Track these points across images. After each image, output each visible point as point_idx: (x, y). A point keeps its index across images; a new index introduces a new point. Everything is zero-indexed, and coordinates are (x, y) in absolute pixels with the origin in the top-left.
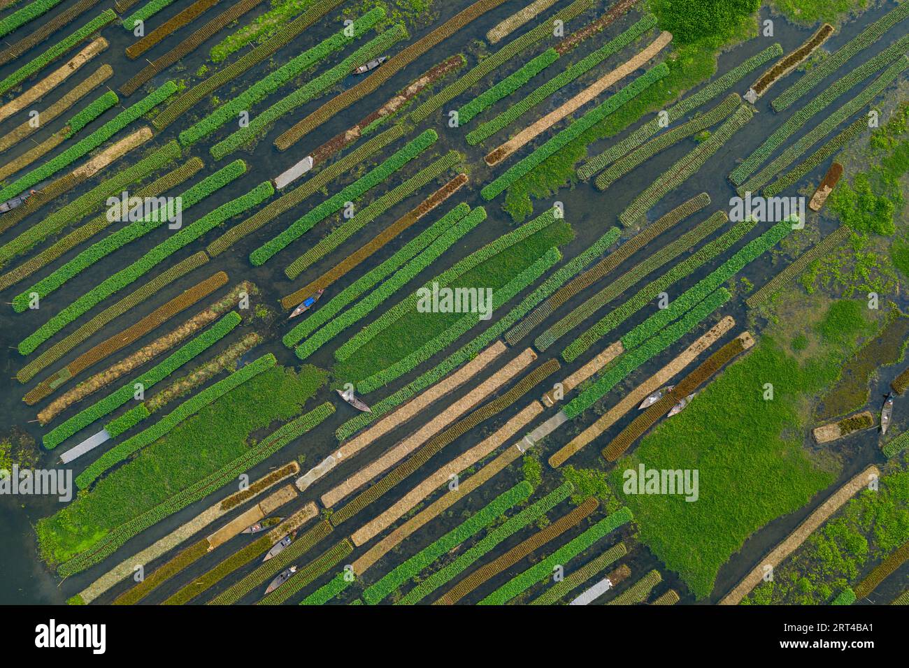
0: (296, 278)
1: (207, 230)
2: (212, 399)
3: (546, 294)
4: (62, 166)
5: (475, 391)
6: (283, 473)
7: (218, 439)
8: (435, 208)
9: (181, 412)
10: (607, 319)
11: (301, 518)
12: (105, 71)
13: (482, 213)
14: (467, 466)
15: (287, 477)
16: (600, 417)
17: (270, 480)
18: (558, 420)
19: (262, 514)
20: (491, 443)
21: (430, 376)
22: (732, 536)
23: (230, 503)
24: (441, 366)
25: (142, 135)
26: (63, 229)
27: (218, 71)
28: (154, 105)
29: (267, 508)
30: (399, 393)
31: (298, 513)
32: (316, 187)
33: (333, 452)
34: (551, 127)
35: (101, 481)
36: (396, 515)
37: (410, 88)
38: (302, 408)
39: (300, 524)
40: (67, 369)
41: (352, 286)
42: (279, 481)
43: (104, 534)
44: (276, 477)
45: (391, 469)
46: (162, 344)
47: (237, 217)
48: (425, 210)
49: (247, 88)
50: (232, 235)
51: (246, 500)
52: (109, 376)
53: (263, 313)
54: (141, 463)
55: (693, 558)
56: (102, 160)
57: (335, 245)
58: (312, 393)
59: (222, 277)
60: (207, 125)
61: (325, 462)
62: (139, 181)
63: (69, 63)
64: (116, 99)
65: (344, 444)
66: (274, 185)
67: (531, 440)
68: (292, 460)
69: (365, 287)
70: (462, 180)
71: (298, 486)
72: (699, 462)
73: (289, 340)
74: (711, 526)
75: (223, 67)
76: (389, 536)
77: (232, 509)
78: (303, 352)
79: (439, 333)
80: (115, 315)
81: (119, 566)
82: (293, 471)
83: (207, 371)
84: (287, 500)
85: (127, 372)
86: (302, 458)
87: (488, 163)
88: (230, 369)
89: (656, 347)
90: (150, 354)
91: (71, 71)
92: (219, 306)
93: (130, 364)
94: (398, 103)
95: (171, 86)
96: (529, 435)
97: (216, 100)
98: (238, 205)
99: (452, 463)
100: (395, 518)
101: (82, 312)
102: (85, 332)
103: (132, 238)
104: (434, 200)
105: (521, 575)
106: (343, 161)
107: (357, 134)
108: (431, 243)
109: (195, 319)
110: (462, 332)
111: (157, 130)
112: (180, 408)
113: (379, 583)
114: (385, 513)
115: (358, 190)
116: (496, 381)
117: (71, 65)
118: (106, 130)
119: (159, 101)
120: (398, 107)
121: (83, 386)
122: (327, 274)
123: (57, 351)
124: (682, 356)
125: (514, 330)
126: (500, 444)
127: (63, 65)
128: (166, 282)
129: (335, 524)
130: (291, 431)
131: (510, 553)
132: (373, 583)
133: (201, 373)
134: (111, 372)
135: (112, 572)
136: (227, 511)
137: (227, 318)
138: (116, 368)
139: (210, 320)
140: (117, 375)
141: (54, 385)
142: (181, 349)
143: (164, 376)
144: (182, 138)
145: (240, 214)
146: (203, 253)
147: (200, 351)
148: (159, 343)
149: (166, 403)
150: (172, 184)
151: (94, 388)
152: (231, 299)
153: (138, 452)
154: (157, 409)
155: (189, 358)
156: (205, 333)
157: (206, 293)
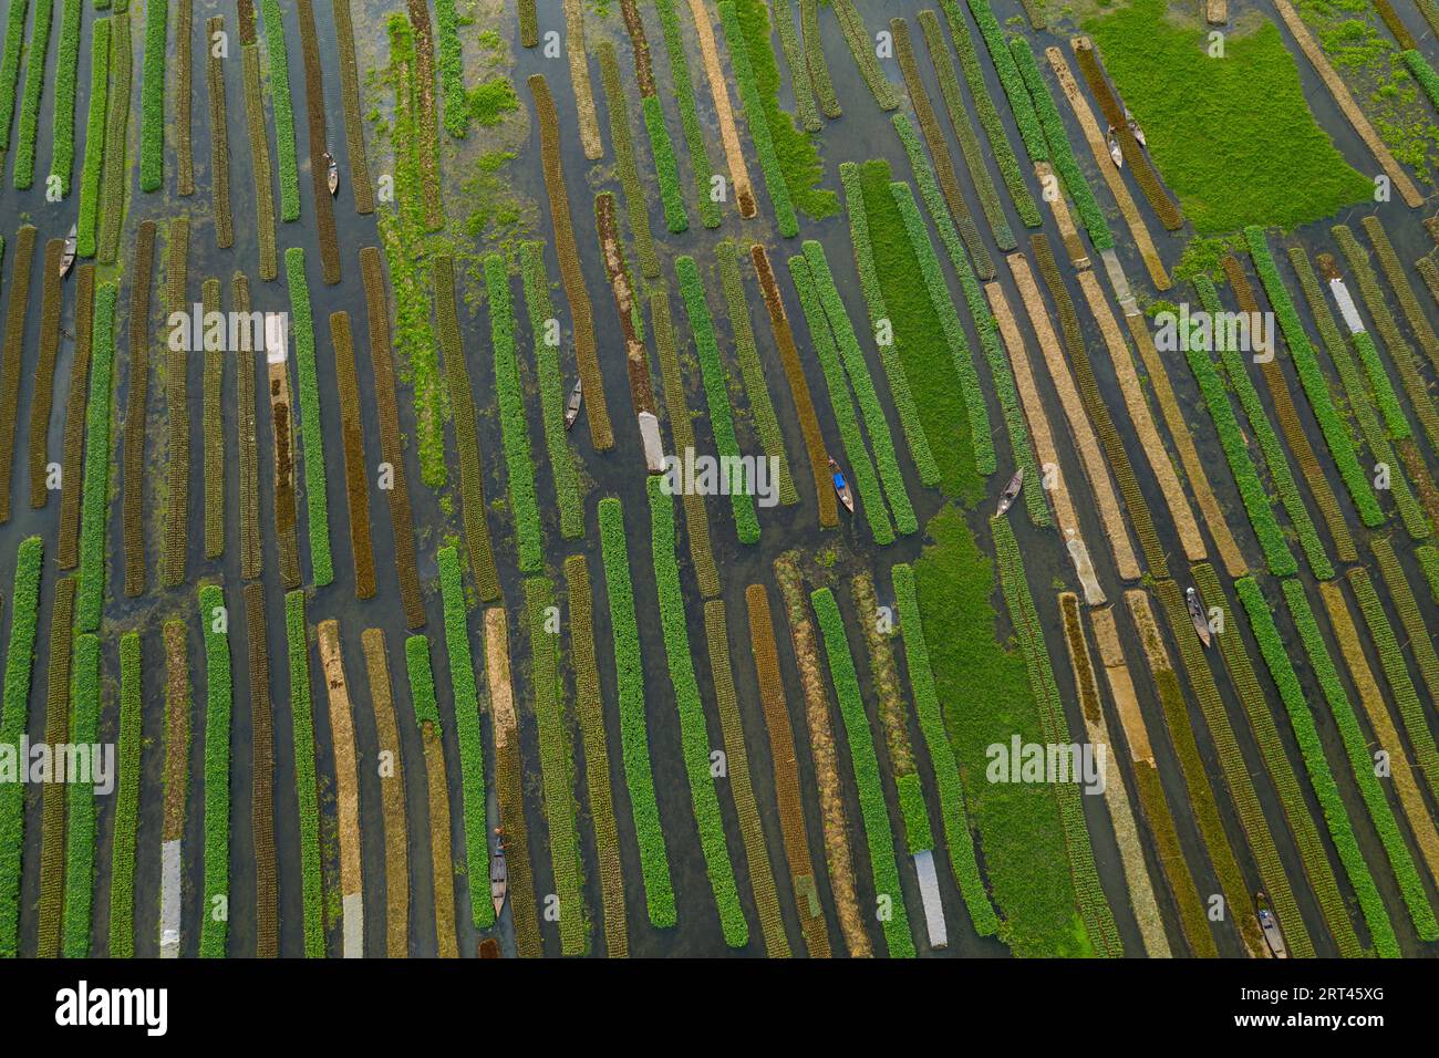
0: (800, 496)
1: (678, 585)
2: (929, 674)
3: (945, 214)
4: (480, 759)
5: (1040, 336)
6: (1071, 615)
7: (991, 688)
8: (781, 293)
9: (931, 726)
10: (1003, 164)
11: (1145, 616)
12: (372, 639)
13: (810, 243)
14: (1137, 382)
15: (1078, 613)
16: (1122, 216)
17: (1076, 637)
18: (1111, 260)
19: (1121, 668)
20: (1115, 343)
21: (1002, 378)
22: (1312, 139)
23: (1091, 705)
24: (994, 362)
25: (495, 623)
27: (459, 485)
28: (459, 588)
29: (1115, 658)
30: (1011, 426)
31: (1136, 617)
32: (686, 421)
33: (1064, 538)
34: (739, 136)
35: (993, 895)
36: (1177, 491)
37: (611, 264)
38: (986, 556)
39: (1152, 622)
40: (797, 879)
41: (842, 427)
42: (1081, 627)
43: (1080, 923)
44: (1074, 626)
45: (1113, 476)
46: (818, 714)
47: (679, 539)
48: (778, 305)
49: (502, 458)
50: (701, 554)
51: (1095, 684)
52: (836, 814)
53: (830, 556)
54: (989, 818)
55: (1328, 184)
56: (502, 696)
57: (775, 428)
58: (971, 535)
59: (755, 594)
60: (529, 527)
61: (1074, 554)
62: (559, 654)
63: (329, 687)
64: (422, 638)
65: (1057, 520)
66: (657, 473)
67: (1127, 298)
68: (1056, 599)
69: (850, 412)
70: (758, 252)
71: (1097, 603)
72: (1211, 138)
73: (884, 535)
74: (1294, 154)
75: (459, 478)
76: (1204, 511)
77: (1100, 708)
78: (908, 522)
79: (949, 351)
80: (745, 769)
81: (1139, 918)
82: (1073, 601)
83: (884, 664)
84: (1113, 626)
85: (839, 785)
86: (1057, 583)
87: (752, 216)
88: (893, 631)
89: (1057, 127)
90: (827, 739)
91: (343, 688)
92: (796, 610)
93: (829, 775)
94: (623, 285)
95: (446, 552)
96: (1119, 297)
97: (498, 503)
98: (662, 530)
99: (1126, 398)
100: (1181, 494)
101: (719, 818)
102: (752, 828)
103: (641, 695)
104: (770, 291)
105: (1301, 372)
106: (667, 377)
107: (639, 347)
108: (826, 314)
109: (801, 653)
110: (957, 322)
111: (498, 599)
112: (924, 724)
113: (1267, 547)
114: (1170, 504)
115: (715, 371)
116: (1035, 309)
117: (335, 684)
118: (461, 670)
119: (457, 578)
120: (629, 287)
121: (836, 862)
122: (810, 453)
123: (763, 882)
124: (1076, 108)
125: (978, 264)
126: (1120, 334)
127: (327, 698)
128: (728, 675)
129: (1167, 574)
130: (1014, 582)
131: (1268, 376)
132: (1265, 556)
133: (883, 674)
134: (830, 810)
135: (1145, 933)
136: (1102, 717)
137: (817, 607)
138: (826, 799)
139: (811, 632)
140: (837, 802)
141: (815, 909)
142: (837, 688)
143: (867, 730)
144: (528, 568)
145: (676, 532)
146: (709, 604)
147: (850, 663)
148: (814, 720)
149: (909, 744)
150: (588, 608)
151: (845, 846)
152: (791, 591)
153: (969, 816)
154: (914, 761)
155: (855, 682)
156: (827, 645)
157: (769, 623)
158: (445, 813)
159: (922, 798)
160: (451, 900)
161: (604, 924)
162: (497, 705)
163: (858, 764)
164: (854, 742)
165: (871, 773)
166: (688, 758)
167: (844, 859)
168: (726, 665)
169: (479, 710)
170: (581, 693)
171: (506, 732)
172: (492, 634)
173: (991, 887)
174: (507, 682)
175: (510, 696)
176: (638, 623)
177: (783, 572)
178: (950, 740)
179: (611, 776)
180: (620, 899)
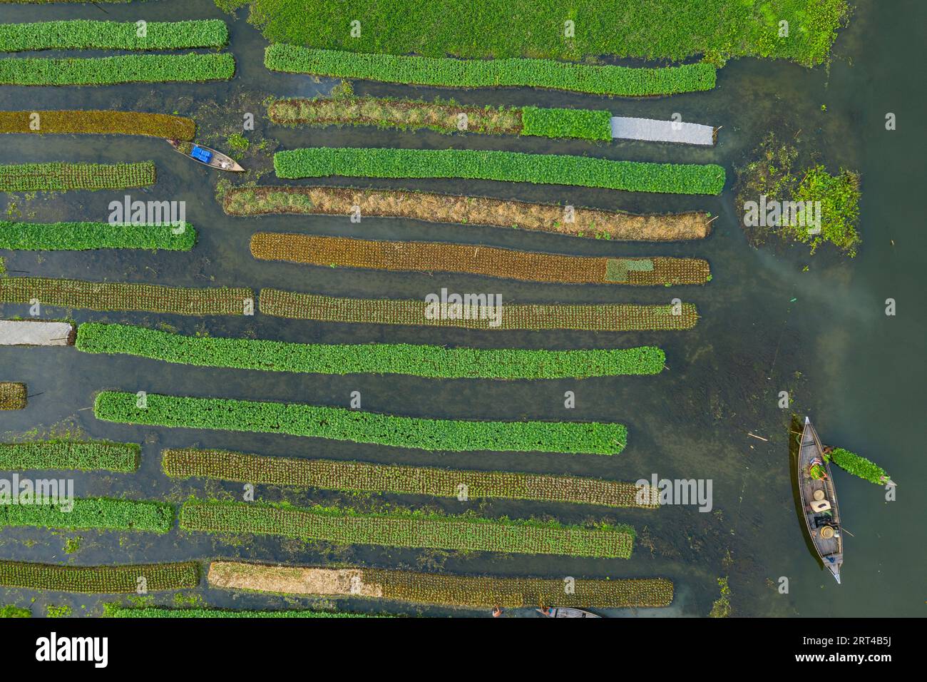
0: (146, 160)
1: (229, 341)
2: (409, 60)
9: (474, 74)
25: (228, 576)
26: (461, 513)
32: (9, 283)
35: (674, 60)
40: (608, 278)
41: (63, 80)
46: (426, 207)
47: (169, 327)
50: (196, 303)
52: (547, 215)
53: (234, 140)
54: (591, 39)
56: (321, 582)
57: (44, 168)
59: (263, 247)
60: (110, 513)
62: (285, 503)
66: (73, 336)
69: (45, 64)
73: (222, 66)
78: (213, 31)
83: (385, 111)
85: (515, 203)
88: (346, 88)
90: (459, 204)
92: (294, 202)
93: (501, 211)
97: (68, 548)
98: (152, 346)
101: (522, 353)
102: (540, 316)
109: (349, 209)
111: (196, 567)
112: (467, 83)
121: (600, 229)
122: (90, 131)
123: (606, 317)
128: (355, 303)
133: (398, 115)
134: (541, 220)
137: (296, 174)
138: (527, 222)
139: (326, 190)
140: (534, 210)
141: (645, 265)
142: (402, 175)
143: (459, 152)
144: (165, 524)
145: (158, 329)
146: (261, 307)
147: (375, 151)
148: (433, 213)
149: (487, 108)
150: (234, 458)
151: (586, 214)
152: (270, 201)
153: (583, 61)
154: (507, 107)
155: (399, 151)
156: (347, 174)
157: (302, 239)
159: (551, 110)
161: (607, 507)
162: (331, 589)
163: (496, 175)
164: (470, 172)
165: (510, 162)
166: (444, 374)
167: (598, 218)
168: (343, 303)
169: (332, 612)
170: (338, 485)
171: (365, 583)
172: (241, 581)
173: (666, 59)
174: (305, 572)
175: (322, 571)
176: (267, 400)
177: (242, 205)
178: (492, 58)
179: (444, 467)
180: (585, 483)
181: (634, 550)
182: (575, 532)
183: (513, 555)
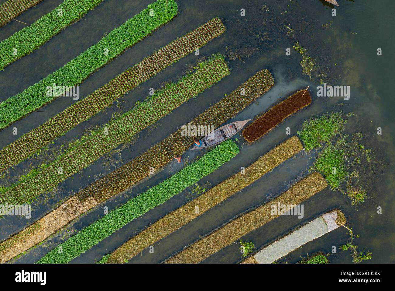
158: (166, 221)
160: (229, 182)
162: (64, 221)
166: (39, 42)
169: (75, 234)
170: (24, 155)
171: (82, 203)
172: (8, 254)
174: (42, 222)
175: (51, 214)
180: (170, 47)
181: (229, 66)
182: (184, 81)
183: (158, 121)
